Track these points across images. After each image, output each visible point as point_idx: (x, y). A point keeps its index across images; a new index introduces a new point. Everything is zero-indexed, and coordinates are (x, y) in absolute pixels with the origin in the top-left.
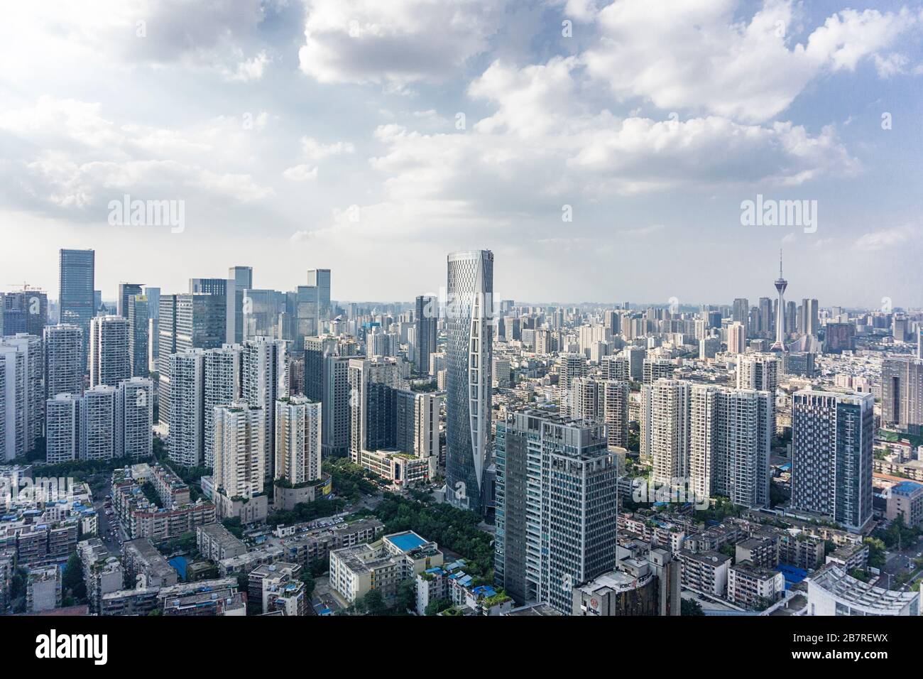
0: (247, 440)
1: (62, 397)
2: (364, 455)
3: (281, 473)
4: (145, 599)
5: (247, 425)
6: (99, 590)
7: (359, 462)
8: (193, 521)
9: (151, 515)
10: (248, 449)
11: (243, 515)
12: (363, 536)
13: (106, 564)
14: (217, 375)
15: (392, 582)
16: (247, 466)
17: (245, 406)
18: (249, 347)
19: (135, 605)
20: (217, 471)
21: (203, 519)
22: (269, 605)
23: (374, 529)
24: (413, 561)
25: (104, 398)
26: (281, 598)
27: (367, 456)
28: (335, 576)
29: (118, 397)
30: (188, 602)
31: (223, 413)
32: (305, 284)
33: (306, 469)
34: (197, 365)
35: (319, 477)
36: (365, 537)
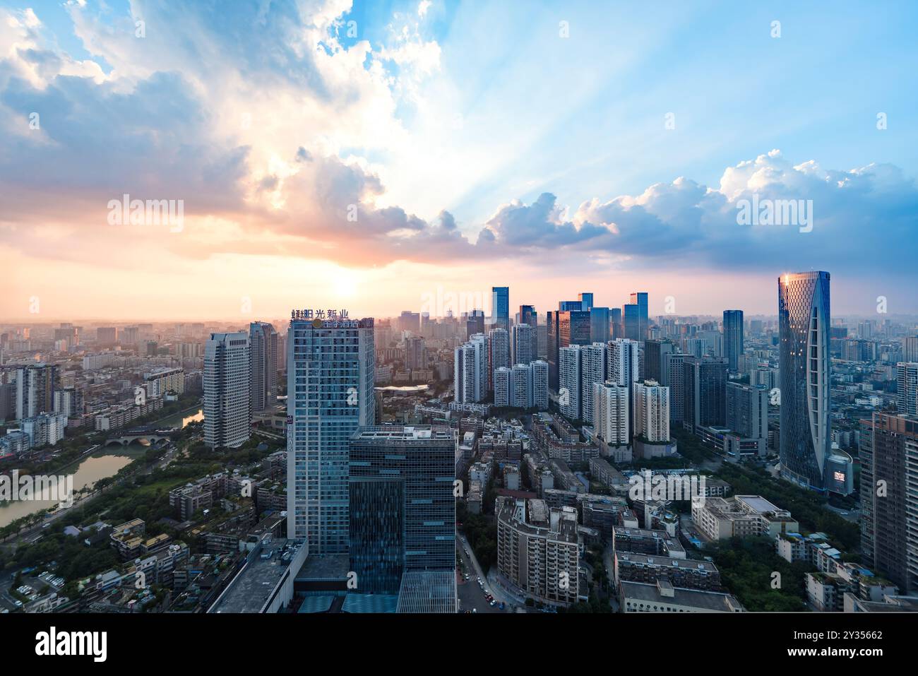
0: (617, 407)
1: (501, 369)
2: (698, 428)
3: (639, 432)
4: (570, 498)
5: (617, 396)
6: (541, 486)
7: (694, 432)
8: (585, 454)
9: (560, 446)
10: (618, 413)
11: (616, 457)
12: (714, 490)
13: (544, 471)
14: (590, 361)
15: (749, 533)
16: (618, 424)
17: (615, 384)
18: (613, 345)
19: (562, 500)
20: (597, 424)
21: (591, 454)
22: (652, 524)
23: (723, 488)
24: (769, 522)
25: (523, 371)
26: (662, 522)
27: (701, 430)
28: (698, 516)
29: (530, 371)
30: (597, 507)
31: (600, 387)
32: (629, 303)
33: (658, 433)
34: (577, 355)
35: (668, 439)
36: (716, 492)
